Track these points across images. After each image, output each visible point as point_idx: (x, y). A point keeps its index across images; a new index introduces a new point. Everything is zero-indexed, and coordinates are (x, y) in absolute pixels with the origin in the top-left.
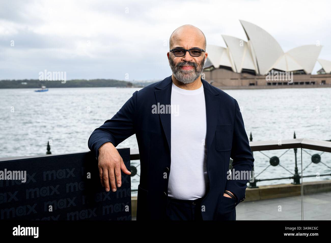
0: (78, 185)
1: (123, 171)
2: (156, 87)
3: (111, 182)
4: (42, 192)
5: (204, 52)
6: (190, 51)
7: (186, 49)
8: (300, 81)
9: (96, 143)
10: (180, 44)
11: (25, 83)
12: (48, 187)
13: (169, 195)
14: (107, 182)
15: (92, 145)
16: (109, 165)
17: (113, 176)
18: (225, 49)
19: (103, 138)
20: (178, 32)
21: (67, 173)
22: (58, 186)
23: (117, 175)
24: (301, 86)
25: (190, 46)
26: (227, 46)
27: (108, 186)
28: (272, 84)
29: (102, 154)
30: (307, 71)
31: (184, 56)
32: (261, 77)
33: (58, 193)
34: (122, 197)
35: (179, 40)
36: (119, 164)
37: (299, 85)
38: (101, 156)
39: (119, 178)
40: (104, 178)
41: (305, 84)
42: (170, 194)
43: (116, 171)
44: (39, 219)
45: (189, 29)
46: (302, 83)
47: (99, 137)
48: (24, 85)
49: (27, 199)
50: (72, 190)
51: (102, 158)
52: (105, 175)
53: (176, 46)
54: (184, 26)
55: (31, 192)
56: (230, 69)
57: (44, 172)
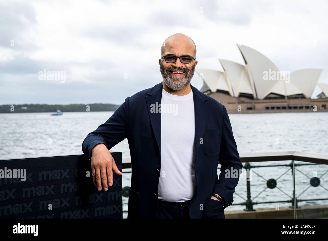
0: (72, 185)
1: (114, 171)
2: (146, 93)
3: (103, 181)
4: (38, 191)
5: (194, 59)
6: (181, 58)
7: (177, 55)
8: (300, 106)
9: (90, 145)
10: (171, 52)
11: (25, 108)
12: (44, 187)
13: (159, 198)
14: (99, 182)
15: (86, 147)
16: (102, 165)
17: (105, 176)
18: (222, 73)
19: (96, 140)
20: (170, 40)
21: (61, 175)
22: (52, 186)
23: (109, 174)
24: (301, 110)
25: (181, 53)
26: (224, 70)
27: (100, 185)
28: (270, 108)
29: (95, 154)
30: (307, 95)
31: (175, 62)
32: (258, 101)
33: (53, 193)
34: (113, 199)
35: (171, 48)
36: (111, 164)
37: (298, 110)
38: (94, 156)
39: (111, 177)
40: (96, 177)
41: (304, 108)
42: (160, 196)
43: (108, 171)
44: (34, 218)
45: (180, 37)
46: (301, 108)
47: (92, 140)
48: (24, 109)
49: (23, 197)
50: (66, 191)
51: (95, 158)
52: (97, 174)
53: (167, 53)
54: (176, 35)
55: (27, 191)
56: (227, 93)
57: (40, 172)
